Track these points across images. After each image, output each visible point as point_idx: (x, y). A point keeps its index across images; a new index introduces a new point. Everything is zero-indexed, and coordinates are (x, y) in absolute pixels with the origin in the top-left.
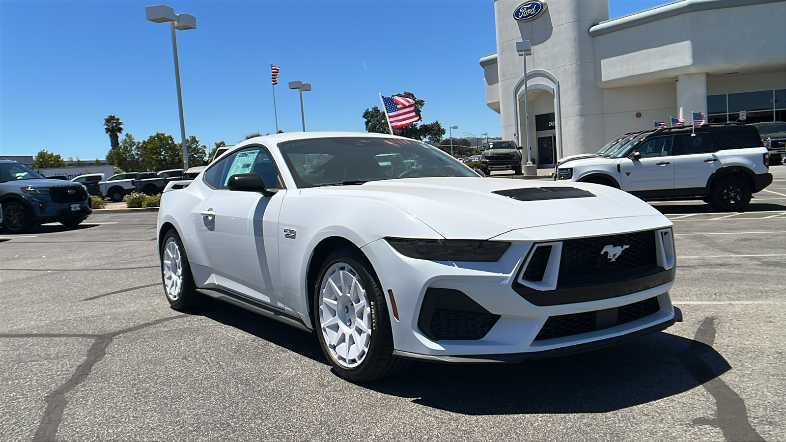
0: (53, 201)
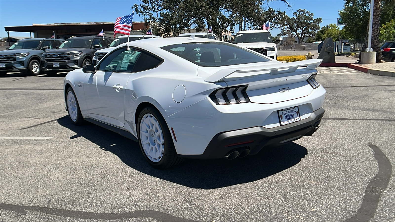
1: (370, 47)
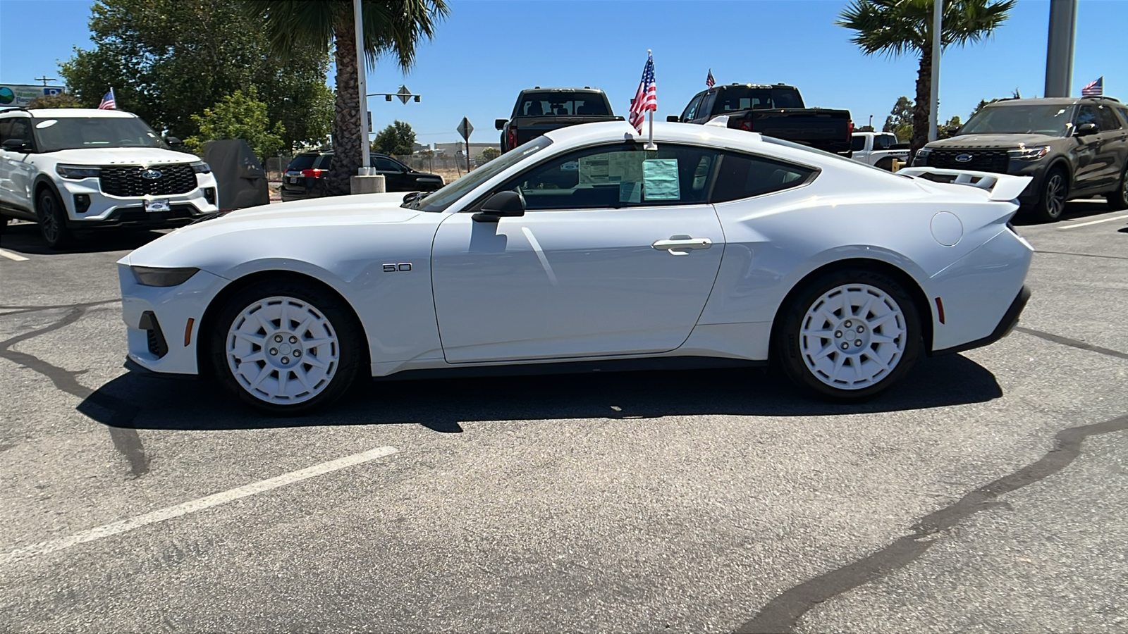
1: (369, 164)
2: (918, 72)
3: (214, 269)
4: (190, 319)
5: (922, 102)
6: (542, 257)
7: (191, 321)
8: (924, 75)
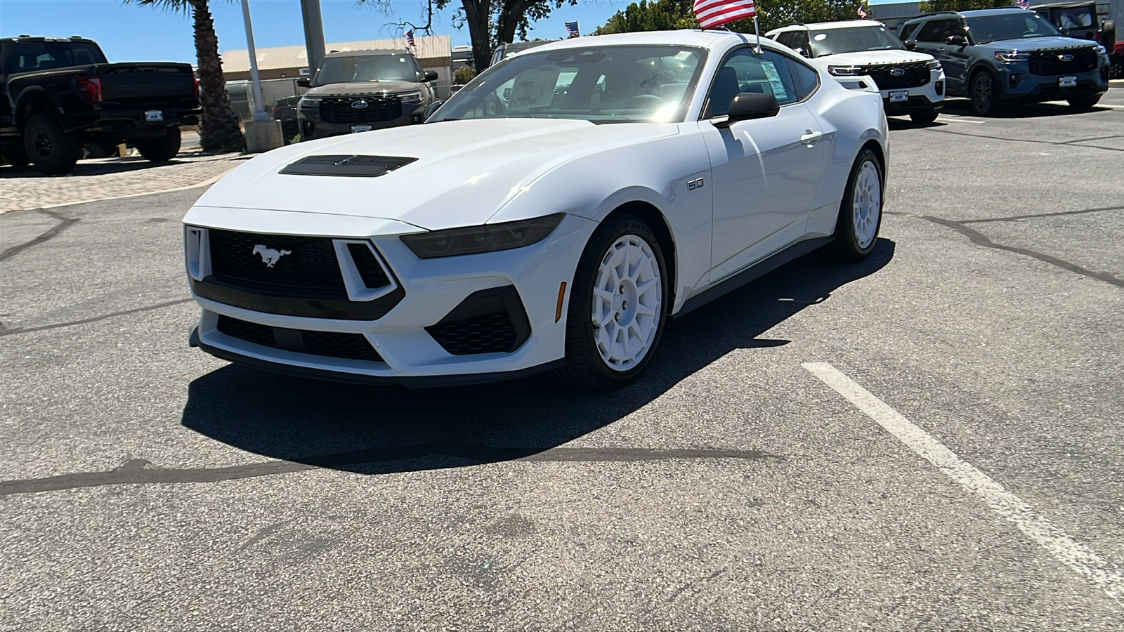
0: (1031, 71)
2: (194, 26)
3: (579, 210)
4: (562, 283)
5: (206, 57)
6: (760, 155)
7: (564, 284)
8: (203, 30)
